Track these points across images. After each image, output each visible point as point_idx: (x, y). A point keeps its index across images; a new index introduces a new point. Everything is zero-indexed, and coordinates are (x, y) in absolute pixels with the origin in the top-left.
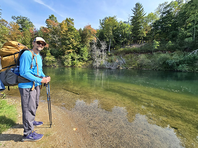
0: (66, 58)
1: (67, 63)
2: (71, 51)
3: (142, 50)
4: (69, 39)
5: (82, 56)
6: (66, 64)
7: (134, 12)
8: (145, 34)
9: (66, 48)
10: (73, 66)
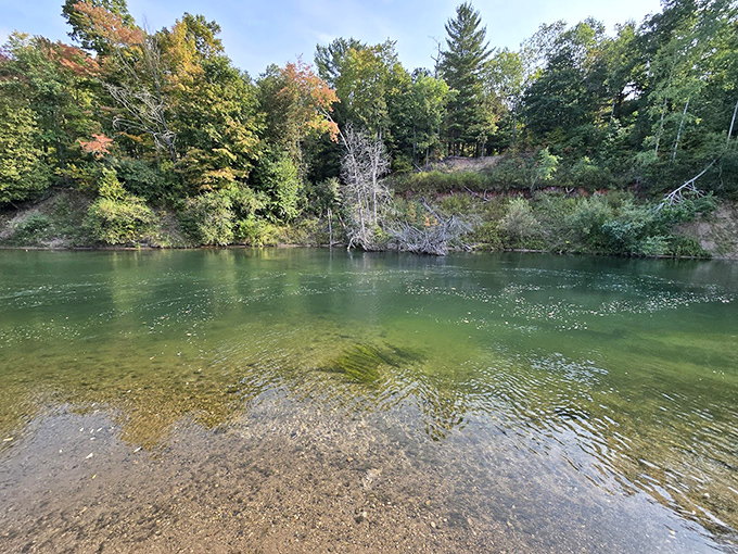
0: (209, 209)
1: (215, 232)
2: (227, 173)
3: (493, 182)
4: (218, 120)
5: (274, 198)
6: (210, 235)
7: (453, 36)
8: (493, 125)
9: (202, 162)
10: (240, 244)
